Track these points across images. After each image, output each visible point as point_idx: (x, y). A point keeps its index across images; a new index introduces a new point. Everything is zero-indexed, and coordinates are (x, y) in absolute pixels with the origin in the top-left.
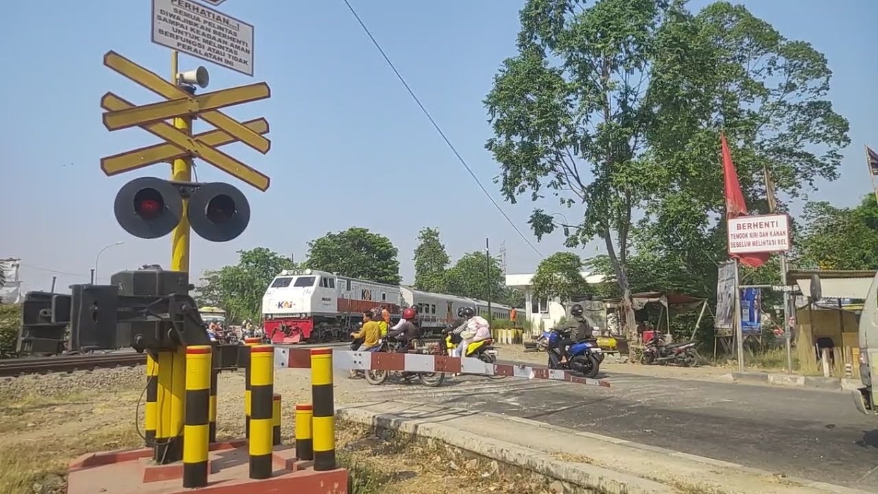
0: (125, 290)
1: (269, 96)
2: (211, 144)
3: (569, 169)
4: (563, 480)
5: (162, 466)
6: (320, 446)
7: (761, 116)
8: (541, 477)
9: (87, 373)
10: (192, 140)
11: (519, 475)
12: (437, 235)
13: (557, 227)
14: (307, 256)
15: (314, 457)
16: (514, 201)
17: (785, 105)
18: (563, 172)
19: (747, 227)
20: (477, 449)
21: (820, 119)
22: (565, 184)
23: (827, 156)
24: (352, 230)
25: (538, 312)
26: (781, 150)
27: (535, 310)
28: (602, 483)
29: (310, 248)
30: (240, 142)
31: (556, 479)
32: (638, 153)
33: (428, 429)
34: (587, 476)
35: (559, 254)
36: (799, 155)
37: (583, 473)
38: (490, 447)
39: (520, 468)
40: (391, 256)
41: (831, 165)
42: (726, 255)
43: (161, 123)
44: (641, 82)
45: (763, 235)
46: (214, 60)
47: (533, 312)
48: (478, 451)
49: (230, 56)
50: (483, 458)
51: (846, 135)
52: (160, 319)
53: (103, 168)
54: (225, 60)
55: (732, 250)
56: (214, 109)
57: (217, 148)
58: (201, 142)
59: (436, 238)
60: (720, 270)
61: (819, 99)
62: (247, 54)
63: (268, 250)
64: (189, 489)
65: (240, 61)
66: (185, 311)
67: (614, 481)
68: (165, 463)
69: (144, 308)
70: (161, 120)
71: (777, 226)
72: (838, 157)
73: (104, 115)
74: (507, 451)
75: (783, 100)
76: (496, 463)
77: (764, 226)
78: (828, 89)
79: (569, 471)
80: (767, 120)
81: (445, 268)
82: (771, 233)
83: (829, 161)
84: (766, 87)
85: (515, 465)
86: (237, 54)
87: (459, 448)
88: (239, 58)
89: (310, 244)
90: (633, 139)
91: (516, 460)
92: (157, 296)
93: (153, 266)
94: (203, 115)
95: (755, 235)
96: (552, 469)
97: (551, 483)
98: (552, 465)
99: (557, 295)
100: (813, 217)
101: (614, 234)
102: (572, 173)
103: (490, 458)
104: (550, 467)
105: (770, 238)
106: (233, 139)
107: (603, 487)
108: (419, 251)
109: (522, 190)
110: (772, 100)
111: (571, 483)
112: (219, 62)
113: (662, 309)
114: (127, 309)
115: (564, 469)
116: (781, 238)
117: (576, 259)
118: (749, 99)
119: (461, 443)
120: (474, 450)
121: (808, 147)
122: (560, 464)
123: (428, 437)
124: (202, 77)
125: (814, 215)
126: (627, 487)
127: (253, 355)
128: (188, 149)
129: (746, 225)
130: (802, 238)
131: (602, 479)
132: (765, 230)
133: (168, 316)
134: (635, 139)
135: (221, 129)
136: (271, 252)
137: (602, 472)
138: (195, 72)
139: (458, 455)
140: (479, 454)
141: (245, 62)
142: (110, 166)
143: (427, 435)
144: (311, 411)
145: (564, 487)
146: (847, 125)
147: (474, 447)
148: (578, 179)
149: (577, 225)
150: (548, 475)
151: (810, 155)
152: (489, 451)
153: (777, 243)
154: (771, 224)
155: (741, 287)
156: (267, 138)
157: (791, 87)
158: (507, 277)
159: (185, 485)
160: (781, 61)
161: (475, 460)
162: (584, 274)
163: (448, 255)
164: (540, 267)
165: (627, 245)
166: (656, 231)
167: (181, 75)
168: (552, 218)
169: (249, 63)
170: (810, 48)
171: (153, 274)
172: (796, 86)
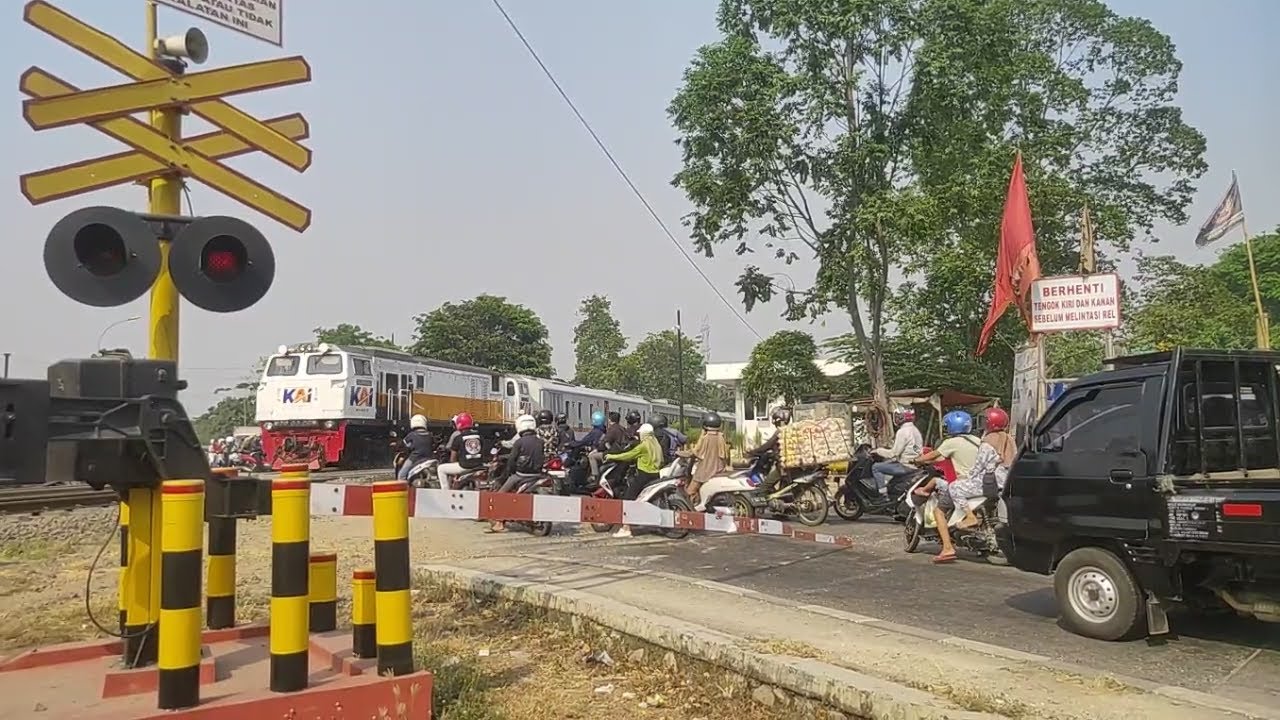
0: (67, 389)
1: (308, 79)
2: (209, 155)
3: (796, 207)
4: (774, 684)
5: (135, 671)
6: (387, 637)
7: (1077, 129)
8: (741, 679)
9: (62, 515)
10: (177, 146)
11: (706, 674)
12: (607, 305)
13: (775, 293)
14: (414, 337)
15: (378, 654)
16: (709, 254)
17: (1112, 115)
18: (788, 212)
19: (1058, 293)
20: (644, 634)
21: (1164, 135)
22: (789, 228)
23: (1173, 189)
24: (480, 298)
25: (752, 418)
26: (1108, 180)
27: (749, 416)
28: (834, 691)
29: (418, 326)
30: (260, 152)
31: (762, 683)
32: (898, 186)
33: (572, 602)
34: (810, 679)
35: (783, 334)
36: (1133, 188)
37: (804, 674)
38: (663, 630)
39: (708, 665)
40: (539, 338)
41: (1179, 201)
42: (1026, 333)
43: (123, 119)
44: (903, 77)
45: (1081, 304)
46: (213, 18)
47: (747, 418)
48: (647, 637)
49: (241, 11)
50: (654, 649)
51: (1202, 159)
52: (124, 437)
53: (24, 191)
54: (234, 18)
55: (1036, 327)
56: (216, 98)
57: (222, 161)
58: (195, 152)
59: (606, 311)
60: (1017, 356)
61: (1162, 104)
62: (271, 10)
63: (358, 329)
64: (168, 711)
65: (260, 20)
66: (165, 424)
67: (851, 687)
68: (139, 665)
69: (97, 418)
70: (125, 114)
71: (1102, 290)
72: (1190, 190)
73: (26, 104)
74: (690, 638)
75: (1111, 105)
76: (672, 655)
77: (1083, 291)
78: (1175, 91)
79: (783, 671)
80: (1087, 136)
81: (620, 355)
82: (1093, 302)
83: (1176, 197)
84: (1086, 87)
85: (700, 660)
86: (253, 9)
87: (618, 631)
88: (257, 16)
89: (418, 319)
90: (890, 164)
91: (703, 653)
92: (121, 398)
93: (118, 351)
94: (195, 106)
95: (1070, 304)
96: (758, 667)
97: (755, 688)
98: (758, 661)
99: (781, 394)
100: (1151, 279)
101: (863, 306)
102: (801, 213)
103: (665, 649)
104: (753, 662)
105: (1091, 309)
106: (247, 146)
107: (834, 697)
108: (581, 330)
109: (725, 236)
110: (1093, 105)
111: (784, 689)
112: (223, 21)
113: (933, 414)
114: (71, 420)
115: (776, 668)
116: (1107, 308)
117: (806, 340)
118: (1061, 103)
119: (620, 623)
120: (639, 635)
121: (1147, 175)
122: (769, 659)
123: (572, 614)
124: (196, 44)
125: (1152, 275)
126: (872, 697)
127: (275, 493)
128: (171, 161)
129: (1057, 289)
130: (1136, 309)
131: (833, 685)
132: (1084, 296)
133: (137, 431)
134: (893, 164)
135: (226, 130)
136: (362, 332)
137: (833, 673)
138: (184, 37)
139: (616, 642)
140: (647, 642)
141: (268, 23)
142: (36, 187)
143: (570, 610)
144: (374, 581)
145: (776, 697)
146: (1203, 142)
147: (640, 631)
148: (810, 222)
149: (805, 291)
150: (750, 677)
151: (1149, 188)
152: (662, 637)
153: (1101, 316)
154: (1093, 288)
155: (1047, 381)
156: (305, 146)
157: (1121, 87)
158: (709, 368)
159: (162, 705)
160: (1108, 49)
161: (642, 650)
162: (819, 363)
163: (624, 336)
164: (755, 353)
165: (882, 320)
166: (924, 300)
167: (161, 42)
168: (772, 279)
169: (276, 24)
170: (1149, 27)
171: (115, 364)
172: (1129, 85)
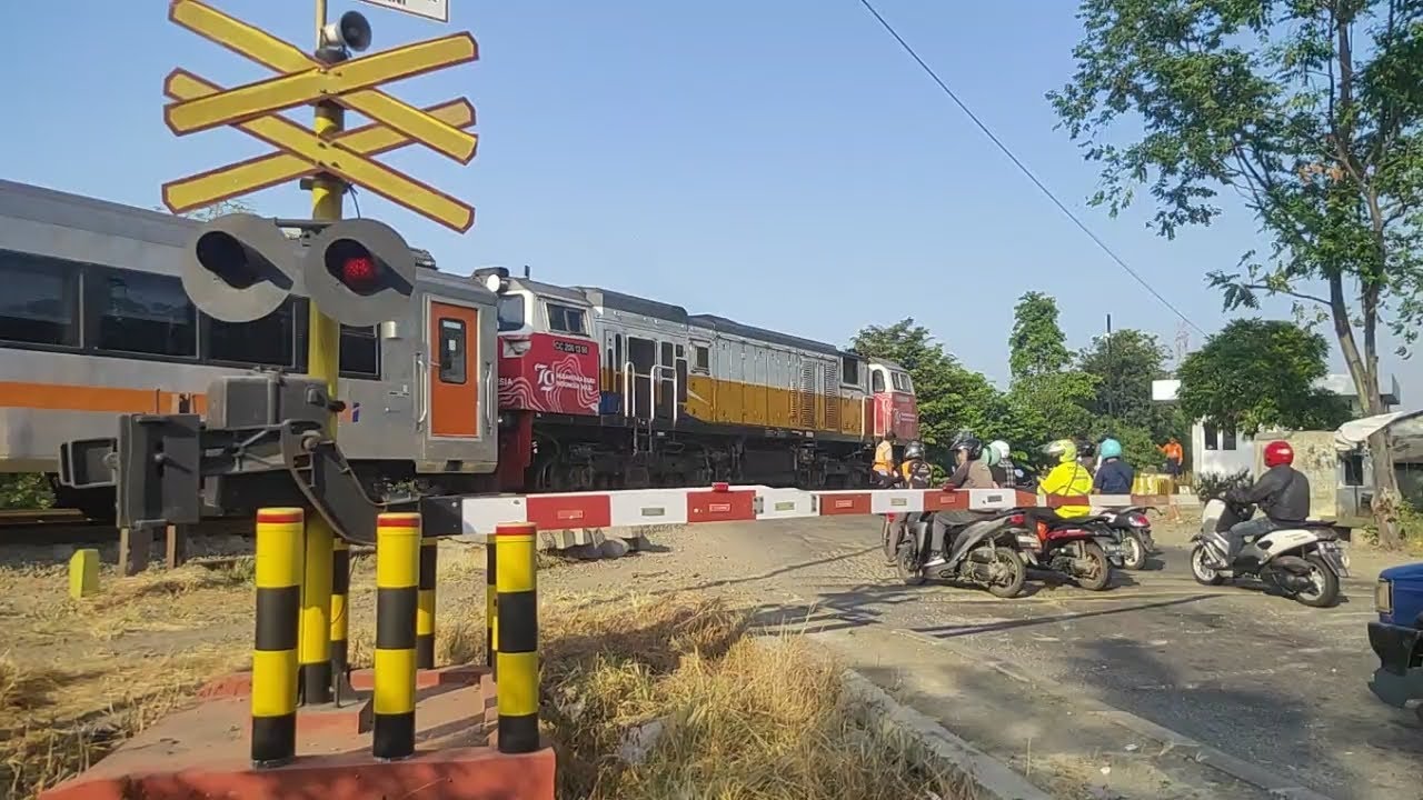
1: (476, 57)
2: (361, 152)
10: (327, 144)
25: (1217, 449)
27: (1211, 445)
30: (417, 145)
43: (270, 118)
47: (1208, 448)
52: (266, 467)
53: (165, 202)
56: (370, 87)
66: (311, 449)
69: (237, 449)
70: (271, 112)
73: (167, 109)
106: (403, 139)
124: (355, 28)
127: (381, 531)
128: (320, 160)
138: (339, 25)
142: (177, 196)
156: (471, 134)
